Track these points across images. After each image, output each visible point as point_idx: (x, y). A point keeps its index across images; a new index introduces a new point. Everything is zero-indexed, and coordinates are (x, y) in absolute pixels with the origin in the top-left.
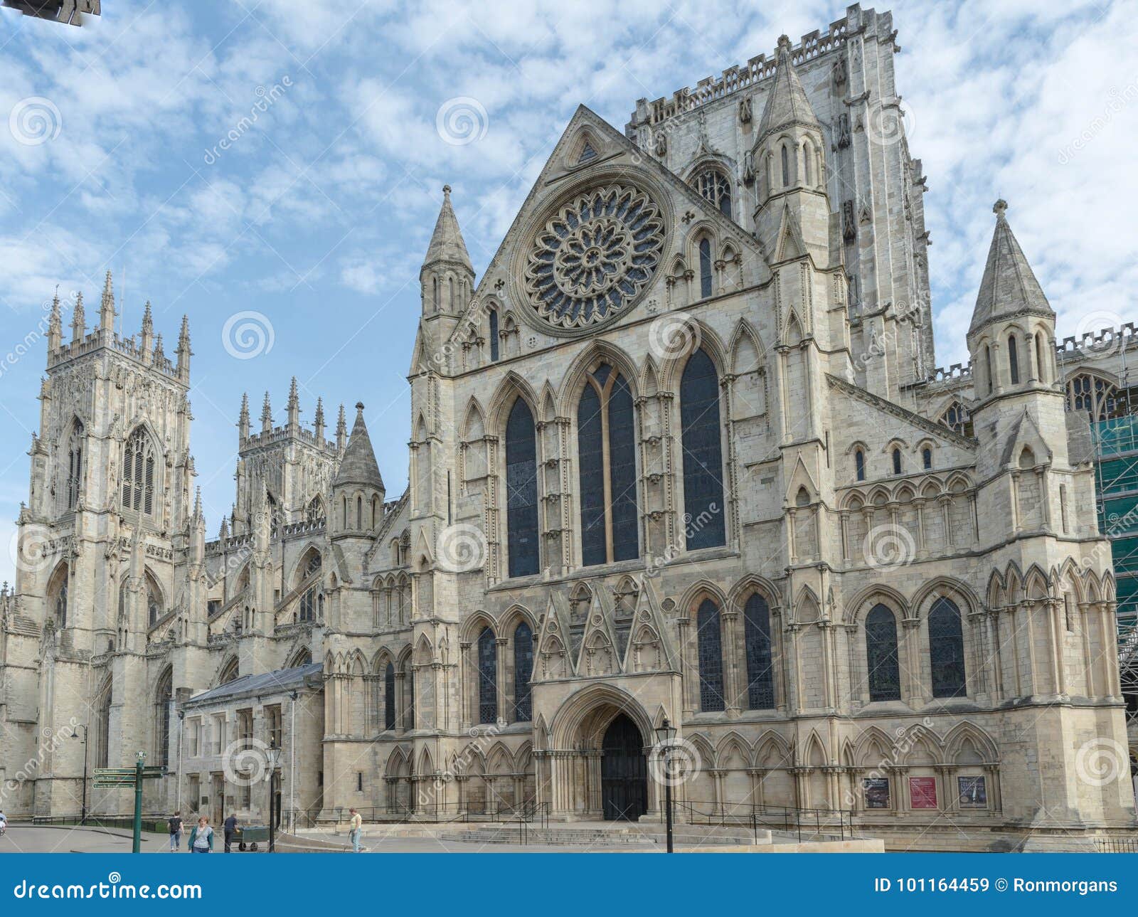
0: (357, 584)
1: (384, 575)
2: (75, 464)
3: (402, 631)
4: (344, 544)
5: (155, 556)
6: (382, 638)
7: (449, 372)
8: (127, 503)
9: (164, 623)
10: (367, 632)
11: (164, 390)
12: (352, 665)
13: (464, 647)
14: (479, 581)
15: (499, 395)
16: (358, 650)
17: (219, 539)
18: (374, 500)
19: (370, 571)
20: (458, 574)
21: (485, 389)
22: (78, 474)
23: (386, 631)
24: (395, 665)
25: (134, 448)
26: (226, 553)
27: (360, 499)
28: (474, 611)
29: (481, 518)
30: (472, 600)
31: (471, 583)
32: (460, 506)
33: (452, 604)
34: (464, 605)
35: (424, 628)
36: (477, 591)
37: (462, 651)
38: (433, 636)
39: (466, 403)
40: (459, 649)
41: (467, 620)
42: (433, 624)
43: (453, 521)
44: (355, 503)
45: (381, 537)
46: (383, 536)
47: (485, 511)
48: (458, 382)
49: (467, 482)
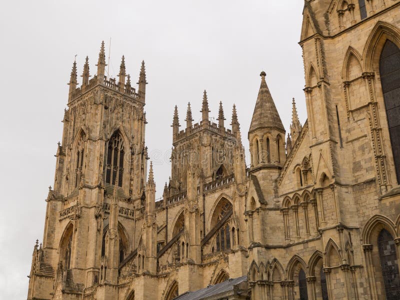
0: (271, 205)
1: (291, 196)
2: (80, 159)
3: (310, 241)
4: (259, 175)
5: (124, 215)
6: (294, 248)
7: (329, 34)
8: (108, 181)
9: (129, 261)
10: (281, 244)
11: (131, 107)
12: (271, 273)
13: (368, 249)
14: (373, 190)
15: (372, 41)
16: (275, 260)
17: (162, 199)
18: (279, 139)
19: (280, 194)
20: (354, 186)
21: (359, 40)
22: (82, 165)
23: (296, 242)
24: (306, 271)
25: (113, 145)
26: (167, 208)
27: (268, 139)
28: (372, 216)
29: (368, 137)
30: (369, 206)
31: (365, 192)
32: (349, 131)
33: (352, 213)
34: (361, 212)
35: (331, 234)
36: (372, 198)
37: (365, 253)
38: (339, 241)
39: (345, 52)
40: (363, 251)
41: (366, 225)
42: (338, 230)
43: (344, 144)
44: (265, 143)
45: (286, 166)
46: (288, 165)
47: (370, 132)
48: (337, 39)
49: (352, 111)
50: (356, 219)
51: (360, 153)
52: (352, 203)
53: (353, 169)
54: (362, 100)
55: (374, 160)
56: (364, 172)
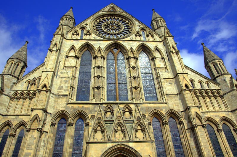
0: (6, 93)
1: (19, 92)
3: (21, 115)
4: (6, 77)
6: (9, 117)
7: (66, 38)
13: (53, 125)
14: (65, 99)
15: (83, 47)
19: (13, 90)
20: (56, 95)
21: (78, 44)
23: (12, 114)
27: (18, 65)
28: (60, 110)
29: (70, 78)
30: (60, 105)
31: (61, 99)
32: (62, 73)
33: (51, 106)
34: (56, 107)
35: (38, 112)
36: (64, 102)
37: (51, 126)
38: (41, 116)
39: (70, 46)
40: (50, 125)
41: (56, 113)
42: (43, 111)
43: (58, 77)
44: (16, 66)
45: (23, 78)
46: (24, 78)
47: (71, 76)
48: (69, 41)
49: (66, 67)
50: (52, 109)
51: (64, 83)
52: (53, 102)
53: (58, 88)
54: (72, 64)
55: (70, 87)
56: (63, 91)
